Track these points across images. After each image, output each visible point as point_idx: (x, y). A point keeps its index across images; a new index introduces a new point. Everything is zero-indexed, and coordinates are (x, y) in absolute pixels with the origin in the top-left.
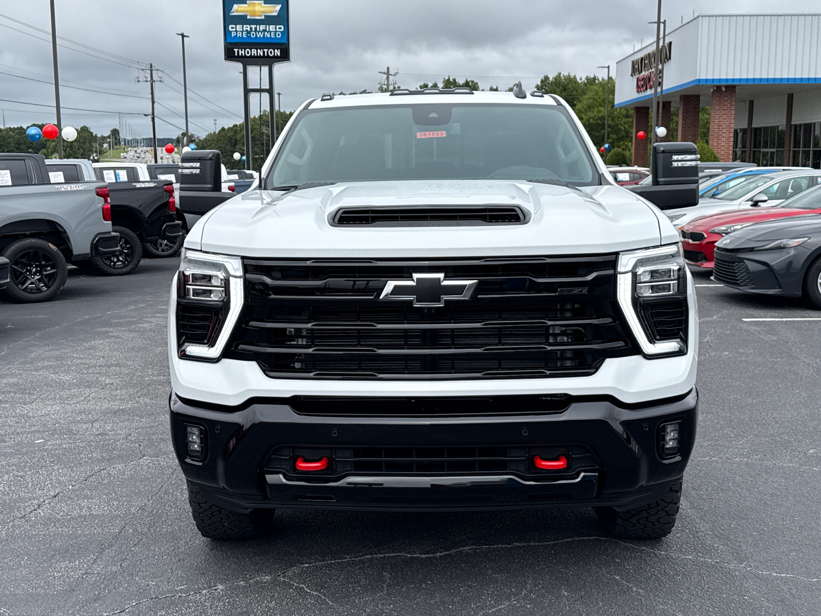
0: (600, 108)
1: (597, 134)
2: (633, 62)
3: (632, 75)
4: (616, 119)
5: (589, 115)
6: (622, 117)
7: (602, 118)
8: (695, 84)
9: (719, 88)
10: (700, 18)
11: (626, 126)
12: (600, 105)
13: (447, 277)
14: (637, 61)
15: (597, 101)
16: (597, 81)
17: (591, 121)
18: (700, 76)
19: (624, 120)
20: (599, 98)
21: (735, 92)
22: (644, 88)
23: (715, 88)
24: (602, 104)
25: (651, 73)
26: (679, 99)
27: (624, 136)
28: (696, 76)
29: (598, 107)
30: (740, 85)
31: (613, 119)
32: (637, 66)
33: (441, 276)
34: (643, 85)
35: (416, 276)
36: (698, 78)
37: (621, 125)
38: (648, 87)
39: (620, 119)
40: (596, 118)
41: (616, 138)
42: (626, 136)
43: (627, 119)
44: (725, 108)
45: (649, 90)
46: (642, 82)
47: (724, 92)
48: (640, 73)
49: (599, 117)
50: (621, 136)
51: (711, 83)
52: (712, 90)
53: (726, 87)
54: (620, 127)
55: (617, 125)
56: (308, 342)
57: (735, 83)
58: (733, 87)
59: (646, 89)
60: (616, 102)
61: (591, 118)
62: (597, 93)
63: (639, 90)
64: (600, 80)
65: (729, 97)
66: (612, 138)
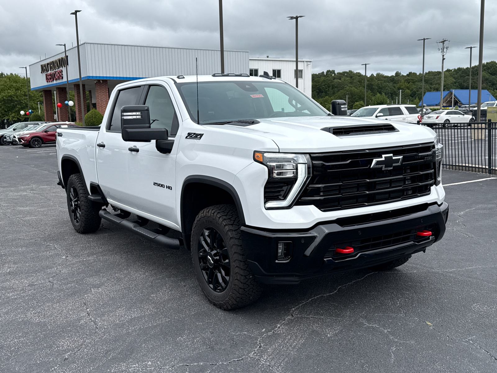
0: (9, 91)
1: (9, 105)
2: (42, 66)
3: (42, 73)
4: (19, 97)
5: (3, 95)
6: (22, 96)
7: (11, 96)
8: (87, 79)
9: (99, 81)
10: (86, 44)
11: (25, 101)
12: (9, 89)
13: (394, 155)
14: (45, 65)
15: (6, 87)
16: (4, 76)
17: (5, 98)
18: (89, 74)
19: (23, 98)
20: (8, 85)
21: (107, 83)
22: (52, 80)
23: (97, 81)
24: (10, 88)
25: (55, 72)
26: (73, 86)
27: (25, 106)
28: (87, 75)
29: (7, 90)
30: (109, 80)
31: (17, 97)
32: (45, 68)
33: (392, 155)
34: (50, 78)
35: (384, 156)
36: (88, 75)
37: (22, 100)
38: (55, 79)
39: (21, 97)
40: (7, 96)
41: (20, 107)
42: (26, 107)
43: (25, 97)
44: (103, 91)
45: (55, 81)
46: (50, 77)
47: (102, 83)
48: (47, 72)
49: (9, 96)
50: (23, 106)
51: (95, 79)
52: (95, 82)
53: (102, 80)
54: (21, 101)
55: (20, 100)
56: (324, 194)
57: (107, 79)
58: (106, 81)
59: (53, 80)
60: (32, 87)
61: (4, 96)
62: (6, 82)
63: (48, 81)
64: (6, 75)
65: (105, 86)
66: (18, 107)
